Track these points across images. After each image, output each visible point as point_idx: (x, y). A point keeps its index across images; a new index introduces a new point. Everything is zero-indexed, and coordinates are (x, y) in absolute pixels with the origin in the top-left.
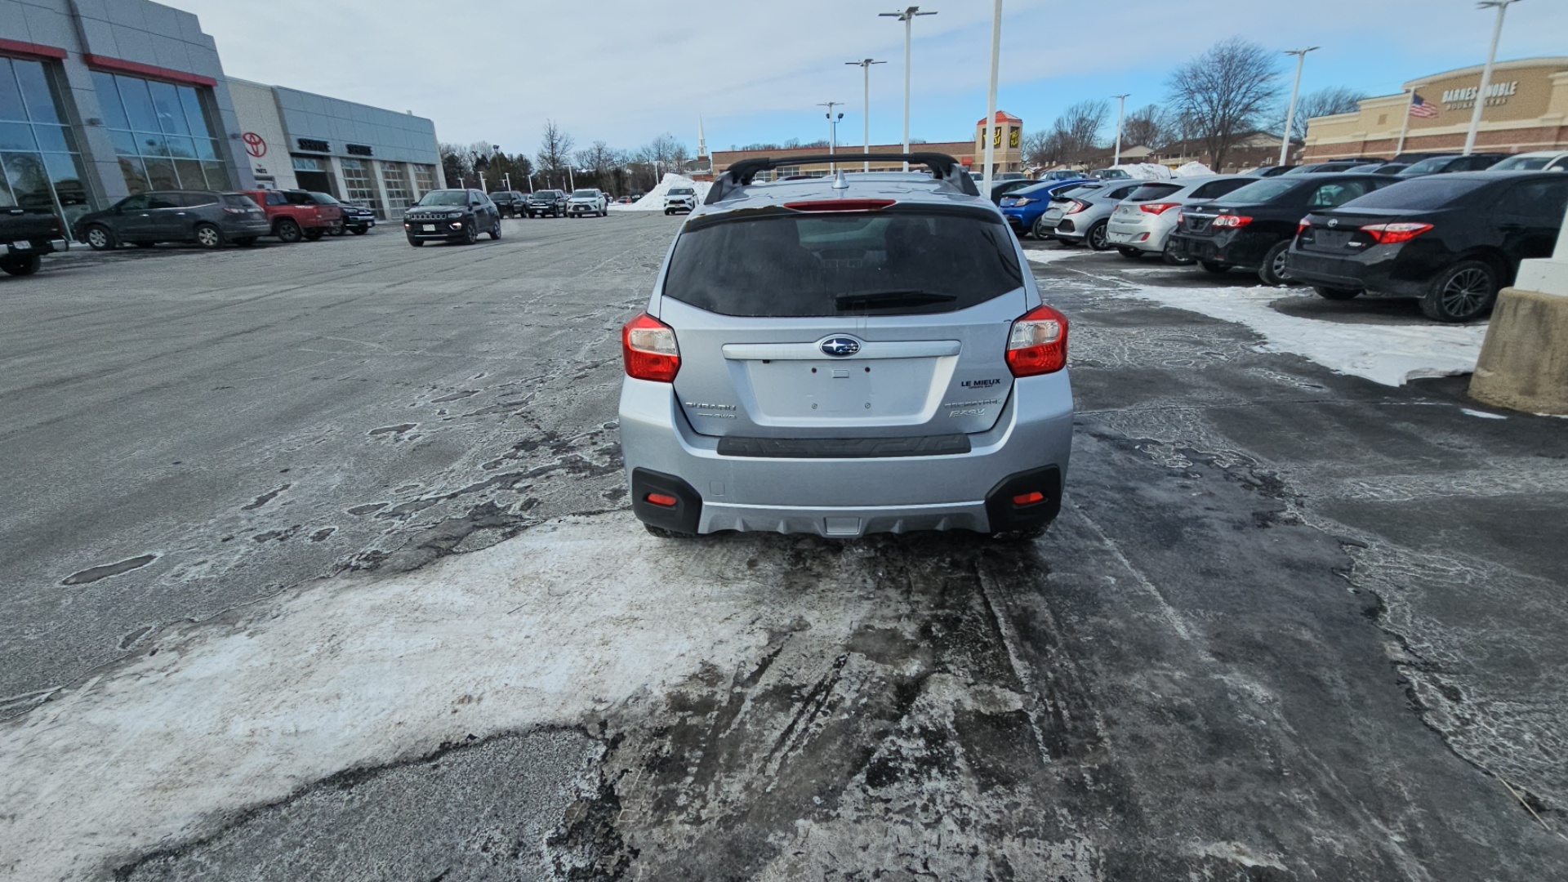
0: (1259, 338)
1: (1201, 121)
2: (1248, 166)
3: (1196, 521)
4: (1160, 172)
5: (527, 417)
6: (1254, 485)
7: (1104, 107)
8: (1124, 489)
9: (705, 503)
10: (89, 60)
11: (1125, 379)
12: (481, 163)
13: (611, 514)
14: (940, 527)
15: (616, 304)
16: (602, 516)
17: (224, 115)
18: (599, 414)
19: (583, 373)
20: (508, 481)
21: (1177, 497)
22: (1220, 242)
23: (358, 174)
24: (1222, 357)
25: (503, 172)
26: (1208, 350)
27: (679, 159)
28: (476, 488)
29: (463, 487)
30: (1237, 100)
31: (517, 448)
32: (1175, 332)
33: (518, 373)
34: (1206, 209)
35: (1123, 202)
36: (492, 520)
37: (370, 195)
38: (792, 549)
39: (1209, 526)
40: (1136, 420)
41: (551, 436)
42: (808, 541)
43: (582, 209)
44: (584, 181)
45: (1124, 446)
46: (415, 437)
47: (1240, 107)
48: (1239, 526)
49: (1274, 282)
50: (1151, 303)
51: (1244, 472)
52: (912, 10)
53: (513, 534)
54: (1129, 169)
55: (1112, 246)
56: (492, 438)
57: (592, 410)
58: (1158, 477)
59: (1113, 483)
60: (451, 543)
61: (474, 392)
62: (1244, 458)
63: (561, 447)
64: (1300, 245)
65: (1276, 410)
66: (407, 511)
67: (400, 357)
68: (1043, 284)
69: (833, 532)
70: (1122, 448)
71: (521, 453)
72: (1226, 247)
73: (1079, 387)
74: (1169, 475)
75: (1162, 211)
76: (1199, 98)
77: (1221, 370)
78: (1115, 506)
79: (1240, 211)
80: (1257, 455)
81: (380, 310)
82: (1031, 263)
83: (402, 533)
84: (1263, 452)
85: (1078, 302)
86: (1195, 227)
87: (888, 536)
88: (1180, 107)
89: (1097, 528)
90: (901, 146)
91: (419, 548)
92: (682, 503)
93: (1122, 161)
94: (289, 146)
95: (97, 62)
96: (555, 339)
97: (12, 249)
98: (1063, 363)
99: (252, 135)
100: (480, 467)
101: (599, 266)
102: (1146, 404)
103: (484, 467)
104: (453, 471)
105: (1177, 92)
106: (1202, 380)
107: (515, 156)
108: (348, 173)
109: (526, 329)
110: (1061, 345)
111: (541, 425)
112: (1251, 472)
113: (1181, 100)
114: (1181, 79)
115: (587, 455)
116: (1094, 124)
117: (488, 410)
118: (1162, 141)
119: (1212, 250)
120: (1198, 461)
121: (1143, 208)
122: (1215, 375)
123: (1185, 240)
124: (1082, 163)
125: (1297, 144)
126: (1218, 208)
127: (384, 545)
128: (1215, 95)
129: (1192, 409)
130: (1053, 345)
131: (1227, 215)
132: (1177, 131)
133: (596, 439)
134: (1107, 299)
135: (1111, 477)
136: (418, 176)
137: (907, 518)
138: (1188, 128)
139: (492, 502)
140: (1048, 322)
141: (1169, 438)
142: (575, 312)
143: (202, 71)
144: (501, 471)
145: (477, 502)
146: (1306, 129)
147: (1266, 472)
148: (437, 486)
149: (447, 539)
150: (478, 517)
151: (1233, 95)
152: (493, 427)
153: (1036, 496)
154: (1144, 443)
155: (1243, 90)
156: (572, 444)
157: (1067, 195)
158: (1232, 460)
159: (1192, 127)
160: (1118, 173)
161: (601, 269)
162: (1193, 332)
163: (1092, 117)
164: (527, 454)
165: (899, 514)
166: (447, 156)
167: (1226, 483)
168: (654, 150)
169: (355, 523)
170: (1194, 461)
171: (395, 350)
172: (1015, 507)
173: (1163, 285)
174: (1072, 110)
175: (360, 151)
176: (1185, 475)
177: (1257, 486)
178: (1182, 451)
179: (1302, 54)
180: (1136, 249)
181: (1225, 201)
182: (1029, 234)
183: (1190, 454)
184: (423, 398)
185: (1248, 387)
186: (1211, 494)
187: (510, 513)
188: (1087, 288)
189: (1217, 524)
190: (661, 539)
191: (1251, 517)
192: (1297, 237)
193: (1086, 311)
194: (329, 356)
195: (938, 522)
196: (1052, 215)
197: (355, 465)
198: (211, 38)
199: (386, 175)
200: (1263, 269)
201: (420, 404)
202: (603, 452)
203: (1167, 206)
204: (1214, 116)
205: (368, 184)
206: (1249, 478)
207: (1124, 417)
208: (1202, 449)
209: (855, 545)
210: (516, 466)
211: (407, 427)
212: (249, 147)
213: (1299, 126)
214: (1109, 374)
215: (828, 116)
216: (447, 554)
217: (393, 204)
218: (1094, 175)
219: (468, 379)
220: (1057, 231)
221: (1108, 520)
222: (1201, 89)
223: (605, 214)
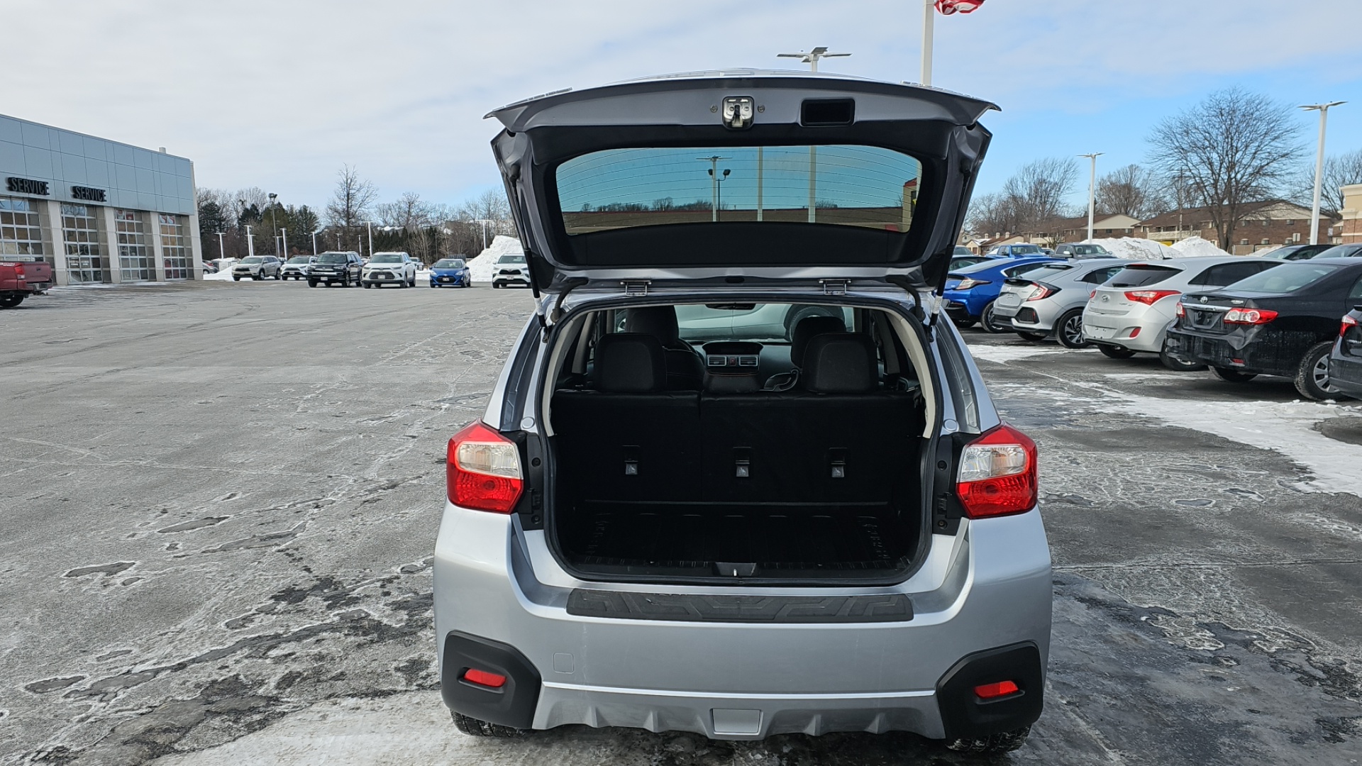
0: (1303, 472)
1: (1200, 187)
2: (1269, 243)
3: (1235, 728)
4: (1150, 249)
5: (292, 556)
6: (1314, 678)
7: (1069, 168)
8: (1128, 679)
9: (545, 684)
11: (1120, 522)
12: (250, 214)
13: (407, 696)
14: (874, 728)
15: (424, 403)
16: (393, 698)
18: (396, 552)
19: (375, 495)
20: (260, 646)
21: (1206, 693)
22: (1236, 341)
23: (81, 223)
24: (1253, 497)
25: (279, 227)
26: (1233, 485)
28: (214, 655)
29: (195, 654)
30: (1244, 162)
31: (277, 598)
32: (1184, 459)
33: (285, 493)
34: (1213, 299)
35: (1100, 287)
36: (236, 703)
37: (95, 250)
38: (662, 752)
39: (1255, 737)
40: (1140, 582)
41: (327, 582)
42: (684, 739)
43: (382, 277)
44: (386, 241)
45: (1126, 616)
46: (131, 581)
47: (1250, 170)
48: (1299, 739)
49: (1319, 397)
50: (1148, 420)
51: (1298, 659)
52: (819, 51)
53: (263, 724)
54: (1108, 244)
55: (1089, 343)
56: (241, 584)
57: (385, 547)
58: (1176, 662)
59: (1112, 669)
60: (172, 736)
61: (219, 519)
62: (1298, 640)
63: (339, 598)
64: (1345, 349)
65: (1336, 572)
66: (112, 689)
67: (118, 468)
68: (997, 391)
69: (722, 731)
70: (1123, 619)
71: (282, 605)
72: (1245, 349)
73: (1056, 532)
74: (1192, 659)
75: (1154, 300)
76: (1195, 159)
77: (1253, 513)
78: (1119, 703)
79: (1260, 303)
80: (1315, 636)
81: (93, 403)
82: (979, 362)
83: (102, 721)
84: (1324, 633)
85: (1047, 416)
86: (1200, 322)
87: (800, 738)
88: (1170, 169)
89: (1094, 733)
90: (805, 210)
91: (125, 743)
92: (512, 680)
93: (1097, 234)
96: (338, 449)
98: (1033, 502)
100: (221, 625)
101: (402, 353)
102: (1152, 558)
103: (227, 625)
104: (183, 630)
105: (1164, 150)
106: (1227, 528)
107: (297, 208)
108: (69, 222)
109: (298, 434)
110: (1029, 476)
111: (313, 567)
112: (1309, 660)
113: (1171, 161)
114: (1169, 135)
115: (377, 611)
116: (1057, 186)
117: (238, 544)
118: (1149, 210)
119: (1227, 353)
120: (1232, 641)
121: (1129, 296)
122: (1244, 519)
123: (1189, 338)
124: (1044, 235)
125: (1331, 216)
126: (1230, 299)
127: (74, 738)
128: (1215, 156)
129: (1217, 566)
130: (1019, 477)
131: (1242, 308)
132: (1168, 198)
133: (389, 587)
134: (1087, 413)
135: (1108, 660)
136: (164, 229)
137: (828, 713)
138: (1183, 194)
139: (237, 676)
140: (1010, 447)
141: (1188, 607)
142: (367, 413)
144: (252, 630)
145: (215, 677)
146: (1342, 198)
147: (1329, 660)
148: (158, 652)
149: (165, 731)
150: (215, 698)
151: (1238, 155)
152: (243, 568)
153: (1008, 687)
154: (1154, 612)
155: (1252, 149)
156: (354, 594)
157: (1025, 276)
158: (1280, 641)
159: (1189, 193)
160: (1093, 249)
161: (406, 356)
162: (1210, 461)
163: (1055, 178)
164: (290, 607)
165: (814, 707)
166: (204, 204)
167: (1274, 674)
168: (483, 207)
169: (34, 704)
170: (1226, 641)
171: (112, 459)
172: (978, 702)
173: (1164, 397)
174: (1027, 170)
175: (89, 196)
176: (1215, 661)
177: (1319, 679)
178: (1208, 626)
179: (1324, 110)
180: (1123, 348)
181: (1238, 289)
182: (978, 324)
183: (1220, 631)
184: (146, 526)
185: (1297, 540)
186: (1254, 690)
187: (261, 691)
188: (1060, 397)
189: (1266, 734)
190: (473, 737)
191: (1314, 725)
192: (1341, 338)
193: (1060, 428)
194: (18, 465)
195: (870, 722)
196: (1008, 300)
197: (41, 620)
199: (121, 226)
200: (1300, 379)
201: (143, 534)
202: (398, 606)
203: (1160, 294)
204: (1216, 181)
205: (94, 237)
206: (1307, 668)
207: (1122, 575)
208: (1237, 625)
209: (751, 749)
210: (273, 625)
211: (121, 567)
213: (1332, 195)
214: (1097, 515)
215: (711, 172)
216: (165, 753)
217: (124, 263)
218: (1060, 251)
219: (212, 502)
220: (1014, 322)
221: (1109, 723)
222: (1195, 147)
223: (412, 284)
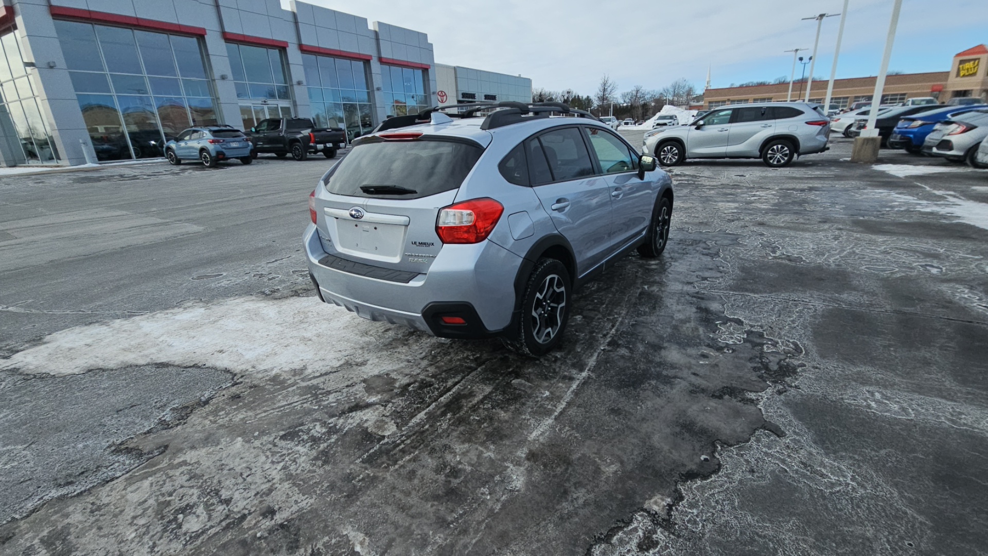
3: (669, 379)
8: (654, 346)
10: (381, 60)
17: (431, 83)
21: (684, 361)
24: (935, 271)
27: (688, 94)
39: (672, 385)
44: (623, 111)
45: (709, 319)
50: (949, 217)
51: (776, 358)
58: (696, 345)
59: (654, 340)
62: (797, 349)
70: (705, 320)
74: (708, 345)
77: (912, 281)
78: (628, 355)
85: (873, 210)
94: (457, 96)
95: (384, 60)
97: (325, 147)
99: (442, 92)
112: (783, 360)
122: (897, 283)
135: (659, 337)
141: (758, 322)
143: (424, 61)
147: (797, 363)
154: (730, 320)
157: (953, 119)
158: (783, 348)
167: (743, 362)
170: (747, 342)
172: (443, 324)
175: (491, 98)
176: (721, 349)
177: (768, 370)
178: (750, 333)
183: (753, 336)
186: (716, 366)
189: (681, 385)
191: (719, 388)
196: (936, 135)
198: (432, 45)
206: (773, 363)
208: (771, 335)
212: (439, 98)
220: (935, 150)
221: (607, 361)
